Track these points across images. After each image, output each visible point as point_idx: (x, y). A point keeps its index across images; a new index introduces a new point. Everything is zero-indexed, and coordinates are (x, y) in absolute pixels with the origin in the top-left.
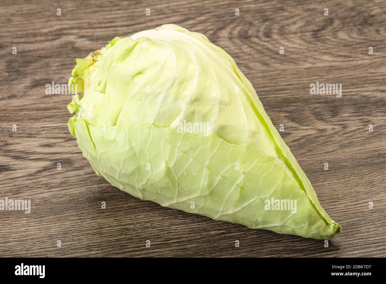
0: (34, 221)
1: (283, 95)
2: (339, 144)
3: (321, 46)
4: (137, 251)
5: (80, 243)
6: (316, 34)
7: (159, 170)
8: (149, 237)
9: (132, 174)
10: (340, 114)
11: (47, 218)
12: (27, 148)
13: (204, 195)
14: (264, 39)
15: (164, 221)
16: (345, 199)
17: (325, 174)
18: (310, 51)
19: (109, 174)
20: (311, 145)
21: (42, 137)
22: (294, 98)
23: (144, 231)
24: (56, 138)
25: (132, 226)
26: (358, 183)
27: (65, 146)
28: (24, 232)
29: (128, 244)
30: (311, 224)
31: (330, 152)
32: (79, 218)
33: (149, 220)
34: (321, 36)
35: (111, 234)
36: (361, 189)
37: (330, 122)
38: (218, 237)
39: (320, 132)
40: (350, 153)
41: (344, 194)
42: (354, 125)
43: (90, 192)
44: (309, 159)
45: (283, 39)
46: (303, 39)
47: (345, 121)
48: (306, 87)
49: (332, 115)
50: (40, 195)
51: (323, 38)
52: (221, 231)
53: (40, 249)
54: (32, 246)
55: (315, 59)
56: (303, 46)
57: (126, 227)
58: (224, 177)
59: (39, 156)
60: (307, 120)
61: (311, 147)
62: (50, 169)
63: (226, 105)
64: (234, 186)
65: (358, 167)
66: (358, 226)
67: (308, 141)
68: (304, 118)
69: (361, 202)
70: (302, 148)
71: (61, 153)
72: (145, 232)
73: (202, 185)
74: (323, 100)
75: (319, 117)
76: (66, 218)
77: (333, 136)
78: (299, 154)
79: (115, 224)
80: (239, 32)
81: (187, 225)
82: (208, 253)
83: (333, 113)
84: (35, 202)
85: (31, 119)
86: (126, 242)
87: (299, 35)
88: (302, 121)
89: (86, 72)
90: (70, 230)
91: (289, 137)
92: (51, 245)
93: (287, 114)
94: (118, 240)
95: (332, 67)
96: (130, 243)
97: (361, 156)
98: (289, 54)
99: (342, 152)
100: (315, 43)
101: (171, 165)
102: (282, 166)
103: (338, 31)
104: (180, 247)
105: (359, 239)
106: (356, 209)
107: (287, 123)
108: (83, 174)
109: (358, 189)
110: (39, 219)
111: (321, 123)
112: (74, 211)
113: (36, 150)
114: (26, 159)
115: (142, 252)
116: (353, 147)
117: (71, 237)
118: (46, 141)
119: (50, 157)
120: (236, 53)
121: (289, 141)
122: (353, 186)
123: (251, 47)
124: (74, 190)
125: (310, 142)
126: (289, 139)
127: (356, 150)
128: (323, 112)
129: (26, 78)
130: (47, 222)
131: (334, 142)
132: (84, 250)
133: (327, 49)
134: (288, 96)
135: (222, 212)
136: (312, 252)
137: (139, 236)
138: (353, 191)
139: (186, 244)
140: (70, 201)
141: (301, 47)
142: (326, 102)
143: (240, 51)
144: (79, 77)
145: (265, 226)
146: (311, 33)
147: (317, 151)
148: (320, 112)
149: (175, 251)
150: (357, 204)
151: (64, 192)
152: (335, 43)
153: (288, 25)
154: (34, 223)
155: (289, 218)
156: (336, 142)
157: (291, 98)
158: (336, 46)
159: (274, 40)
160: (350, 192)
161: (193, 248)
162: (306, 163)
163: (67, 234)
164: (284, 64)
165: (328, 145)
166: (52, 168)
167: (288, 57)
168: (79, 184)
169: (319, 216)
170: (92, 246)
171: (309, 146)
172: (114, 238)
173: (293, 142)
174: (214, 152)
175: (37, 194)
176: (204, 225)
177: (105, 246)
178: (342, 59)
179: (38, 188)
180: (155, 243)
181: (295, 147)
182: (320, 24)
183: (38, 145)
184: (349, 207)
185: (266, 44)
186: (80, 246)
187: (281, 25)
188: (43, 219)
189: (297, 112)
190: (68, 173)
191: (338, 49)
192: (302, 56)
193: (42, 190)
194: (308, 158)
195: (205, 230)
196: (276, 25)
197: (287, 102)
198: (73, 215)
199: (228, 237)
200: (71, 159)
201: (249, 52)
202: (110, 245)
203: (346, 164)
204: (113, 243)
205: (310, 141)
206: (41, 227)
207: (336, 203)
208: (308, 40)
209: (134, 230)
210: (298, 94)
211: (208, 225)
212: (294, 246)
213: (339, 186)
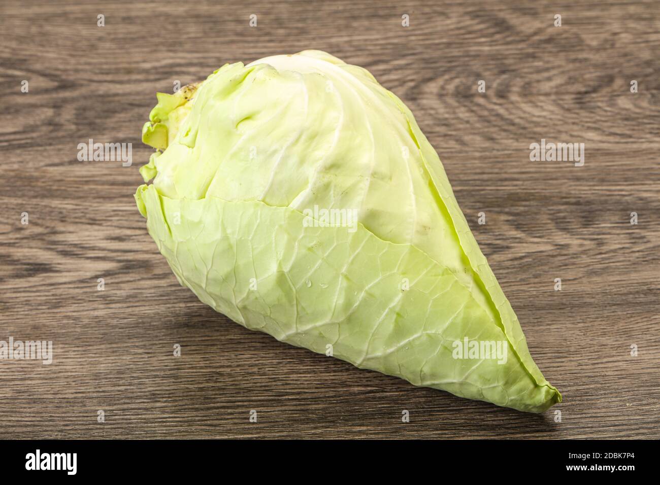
0: (74, 351)
1: (509, 188)
2: (586, 269)
3: (586, 117)
4: (228, 407)
5: (141, 388)
6: (581, 99)
7: (266, 275)
8: (252, 389)
9: (226, 279)
10: (597, 222)
11: (95, 347)
12: (84, 240)
13: (338, 322)
14: (495, 100)
15: (281, 365)
16: (579, 354)
17: (554, 313)
18: (566, 123)
19: (192, 280)
20: (540, 268)
21: (111, 226)
22: (526, 193)
23: (246, 378)
24: (133, 228)
25: (228, 370)
26: (605, 330)
27: (144, 242)
28: (56, 366)
29: (216, 396)
30: (508, 383)
31: (569, 280)
32: (147, 351)
33: (257, 362)
34: (589, 102)
35: (193, 379)
36: (609, 341)
37: (578, 235)
38: (362, 396)
39: (558, 249)
40: (601, 285)
41: (579, 346)
42: (616, 241)
43: (172, 313)
44: (532, 289)
45: (525, 103)
46: (559, 105)
47: (604, 234)
48: (549, 178)
49: (584, 225)
50: (92, 313)
51: (592, 104)
52: (369, 388)
53: (76, 393)
54: (65, 388)
55: (572, 136)
56: (557, 114)
57: (218, 370)
58: (370, 295)
59: (101, 254)
60: (541, 228)
61: (539, 270)
62: (116, 274)
63: (383, 178)
64: (387, 310)
65: (610, 306)
66: (593, 397)
67: (536, 261)
68: (537, 226)
69: (605, 360)
70: (524, 272)
71: (137, 251)
72: (247, 380)
73: (334, 304)
74: (573, 200)
75: (562, 225)
76: (126, 349)
77: (578, 255)
78: (518, 279)
79: (202, 364)
80: (457, 87)
81: (316, 375)
82: (341, 420)
83: (585, 221)
84: (82, 322)
85: (99, 198)
86: (214, 393)
87: (553, 97)
88: (533, 229)
89: (172, 115)
90: (128, 369)
91: (507, 252)
92: (95, 388)
93: (510, 218)
94: (201, 389)
95: (598, 150)
96: (220, 394)
97: (618, 289)
98: (532, 125)
99: (589, 282)
100: (577, 111)
101: (286, 269)
102: (468, 285)
103: (619, 96)
104: (299, 408)
105: (591, 417)
106: (596, 370)
107: (507, 231)
108: (165, 285)
109: (603, 340)
110: (84, 349)
111: (562, 234)
112: (141, 340)
113: (98, 245)
114: (80, 256)
115: (236, 411)
116: (609, 276)
117: (129, 379)
118: (117, 232)
119: (118, 256)
120: (446, 119)
121: (505, 259)
122: (596, 334)
123: (472, 111)
124: (147, 308)
125: (539, 263)
126: (505, 256)
127: (612, 279)
128: (570, 219)
129: (103, 134)
130: (95, 354)
131: (578, 266)
132: (145, 400)
133: (594, 122)
134: (516, 189)
135: (367, 353)
136: (510, 431)
137: (236, 385)
138: (595, 342)
139: (309, 403)
140: (137, 325)
141: (553, 117)
142: (578, 203)
143: (452, 116)
144: (162, 123)
145: (436, 382)
146: (573, 96)
147: (549, 277)
148: (564, 218)
149: (290, 412)
150: (597, 363)
151: (130, 310)
152: (609, 114)
153: (538, 81)
154: (75, 353)
155: (474, 370)
156: (583, 266)
157: (522, 193)
158: (611, 118)
159: (512, 103)
160: (590, 344)
161: (319, 410)
162: (528, 294)
163: (123, 374)
164: (520, 140)
165: (568, 269)
166: (119, 273)
167: (530, 130)
168: (157, 300)
169: (523, 372)
170: (159, 394)
171: (537, 268)
172: (196, 386)
173: (511, 260)
174: (357, 251)
175: (88, 310)
176: (344, 376)
177: (180, 397)
178: (617, 139)
179: (90, 301)
180: (259, 398)
181: (514, 268)
182: (591, 83)
183: (102, 237)
184: (584, 367)
185: (496, 107)
186: (139, 394)
187: (527, 80)
188: (90, 348)
189: (528, 215)
190: (142, 282)
191: (613, 123)
192: (552, 131)
193: (96, 305)
194: (531, 287)
195: (343, 384)
196: (518, 79)
197: (514, 198)
198: (137, 346)
199: (379, 398)
200: (151, 261)
201: (466, 119)
202: (187, 396)
203: (592, 300)
204: (193, 393)
205: (539, 261)
206: (84, 360)
207: (563, 360)
208: (566, 106)
209: (230, 375)
210: (535, 187)
211: (350, 377)
212: (483, 420)
213: (574, 334)
